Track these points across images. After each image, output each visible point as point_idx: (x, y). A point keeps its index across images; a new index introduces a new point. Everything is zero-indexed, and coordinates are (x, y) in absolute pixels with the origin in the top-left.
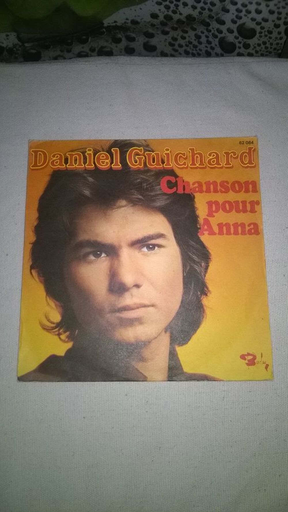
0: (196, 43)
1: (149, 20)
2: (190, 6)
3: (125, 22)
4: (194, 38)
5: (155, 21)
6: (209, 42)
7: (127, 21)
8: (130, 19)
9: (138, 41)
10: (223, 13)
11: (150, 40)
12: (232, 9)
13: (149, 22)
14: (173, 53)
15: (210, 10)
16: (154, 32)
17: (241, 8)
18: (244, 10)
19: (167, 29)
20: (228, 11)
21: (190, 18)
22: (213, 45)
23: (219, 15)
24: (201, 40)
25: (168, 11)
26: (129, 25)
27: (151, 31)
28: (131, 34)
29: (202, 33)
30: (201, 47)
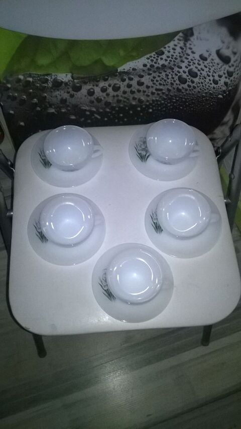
0: (166, 79)
2: (164, 59)
5: (145, 68)
6: (173, 78)
11: (141, 79)
12: (186, 61)
14: (153, 85)
19: (151, 72)
21: (163, 66)
22: (175, 79)
24: (169, 77)
27: (142, 74)
29: (169, 73)
30: (168, 80)
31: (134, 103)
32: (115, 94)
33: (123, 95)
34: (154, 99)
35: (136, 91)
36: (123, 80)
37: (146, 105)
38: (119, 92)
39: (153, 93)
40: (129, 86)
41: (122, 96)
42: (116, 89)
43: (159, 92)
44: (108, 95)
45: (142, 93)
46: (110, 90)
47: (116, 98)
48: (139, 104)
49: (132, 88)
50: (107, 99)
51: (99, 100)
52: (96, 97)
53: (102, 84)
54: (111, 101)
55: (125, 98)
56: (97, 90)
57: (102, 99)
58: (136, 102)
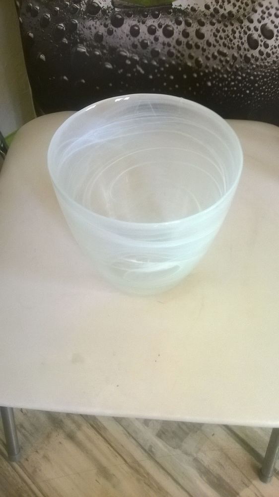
1: (203, 10)
3: (187, 8)
4: (231, 32)
7: (188, 7)
8: (191, 6)
9: (193, 27)
10: (253, 13)
11: (201, 28)
13: (203, 11)
14: (215, 43)
15: (245, 10)
16: (205, 21)
17: (265, 10)
18: (267, 12)
20: (256, 12)
22: (243, 40)
23: (250, 14)
25: (217, 5)
26: (189, 10)
27: (203, 20)
28: (189, 19)
30: (234, 41)
31: (189, 64)
32: (167, 40)
33: (177, 47)
34: (215, 66)
35: (193, 45)
36: (179, 23)
37: (204, 72)
38: (171, 39)
39: (214, 57)
40: (186, 34)
41: (174, 47)
42: (168, 33)
43: (222, 59)
44: (156, 39)
45: (200, 51)
46: (160, 32)
47: (167, 49)
48: (197, 68)
49: (189, 39)
50: (154, 46)
51: (144, 45)
52: (140, 41)
53: (150, 22)
54: (160, 51)
55: (179, 52)
56: (143, 29)
57: (149, 44)
58: (192, 63)
